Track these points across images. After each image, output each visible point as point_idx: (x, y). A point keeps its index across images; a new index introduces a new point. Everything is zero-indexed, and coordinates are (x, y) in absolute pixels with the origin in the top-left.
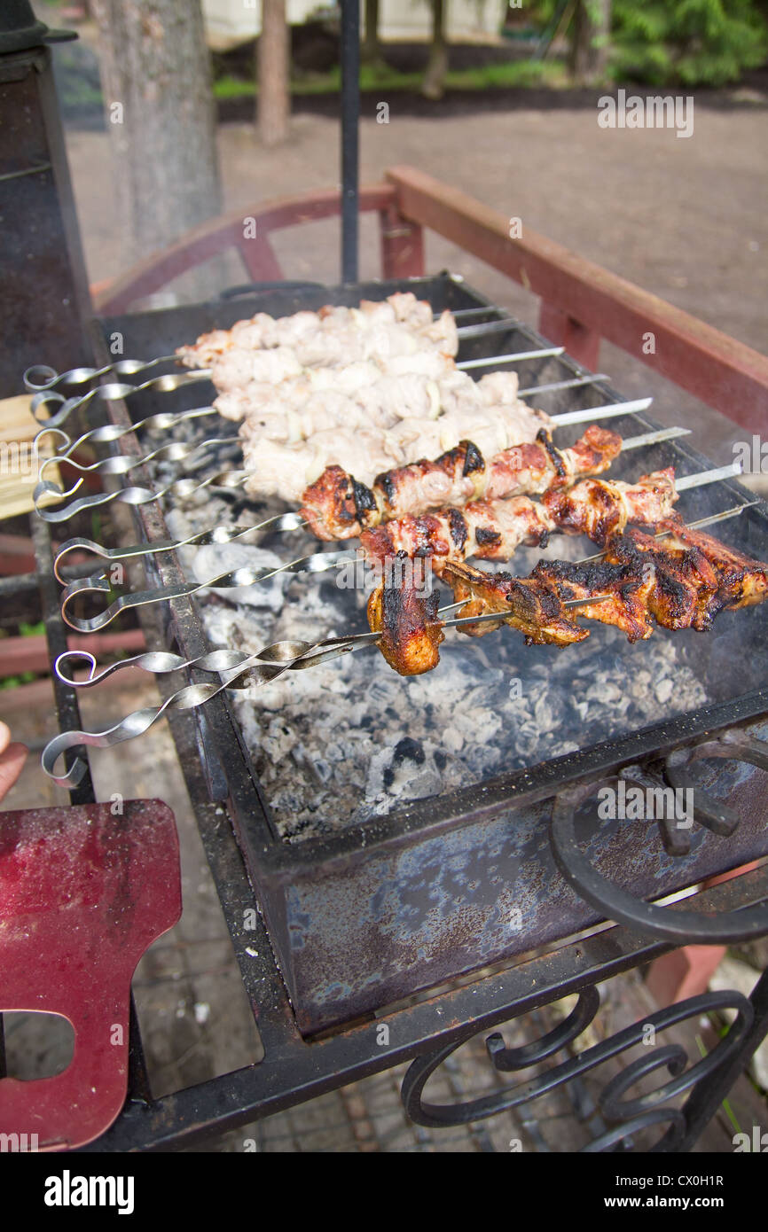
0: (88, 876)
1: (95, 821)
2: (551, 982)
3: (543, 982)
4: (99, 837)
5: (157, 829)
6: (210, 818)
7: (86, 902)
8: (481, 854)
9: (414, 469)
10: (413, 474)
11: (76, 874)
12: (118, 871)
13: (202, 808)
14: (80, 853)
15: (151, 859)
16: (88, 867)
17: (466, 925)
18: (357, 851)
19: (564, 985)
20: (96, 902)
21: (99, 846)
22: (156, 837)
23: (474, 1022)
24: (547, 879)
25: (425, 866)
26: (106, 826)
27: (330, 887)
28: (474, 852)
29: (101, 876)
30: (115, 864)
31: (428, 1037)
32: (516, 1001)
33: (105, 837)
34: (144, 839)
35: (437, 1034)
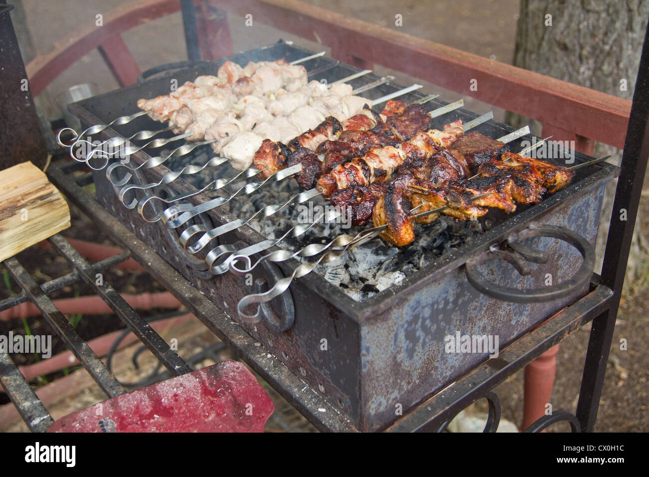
0: (212, 402)
1: (201, 378)
2: (479, 383)
3: (474, 384)
4: (207, 385)
5: (239, 373)
6: (266, 361)
7: (218, 415)
8: (436, 306)
9: (307, 135)
10: (308, 138)
11: (205, 404)
12: (228, 397)
13: (258, 358)
14: (201, 395)
15: (243, 387)
16: (209, 399)
17: (432, 356)
18: (393, 297)
19: (485, 383)
20: (224, 413)
21: (210, 388)
22: (240, 376)
23: (448, 409)
24: (464, 324)
25: (414, 314)
26: (208, 379)
27: (378, 327)
28: (433, 305)
29: (219, 401)
30: (224, 394)
31: (429, 420)
32: (465, 395)
33: (211, 384)
34: (233, 379)
35: (433, 418)
